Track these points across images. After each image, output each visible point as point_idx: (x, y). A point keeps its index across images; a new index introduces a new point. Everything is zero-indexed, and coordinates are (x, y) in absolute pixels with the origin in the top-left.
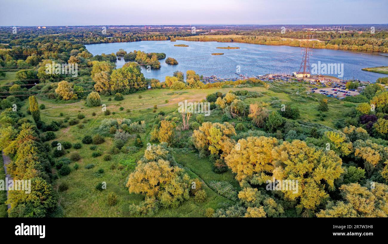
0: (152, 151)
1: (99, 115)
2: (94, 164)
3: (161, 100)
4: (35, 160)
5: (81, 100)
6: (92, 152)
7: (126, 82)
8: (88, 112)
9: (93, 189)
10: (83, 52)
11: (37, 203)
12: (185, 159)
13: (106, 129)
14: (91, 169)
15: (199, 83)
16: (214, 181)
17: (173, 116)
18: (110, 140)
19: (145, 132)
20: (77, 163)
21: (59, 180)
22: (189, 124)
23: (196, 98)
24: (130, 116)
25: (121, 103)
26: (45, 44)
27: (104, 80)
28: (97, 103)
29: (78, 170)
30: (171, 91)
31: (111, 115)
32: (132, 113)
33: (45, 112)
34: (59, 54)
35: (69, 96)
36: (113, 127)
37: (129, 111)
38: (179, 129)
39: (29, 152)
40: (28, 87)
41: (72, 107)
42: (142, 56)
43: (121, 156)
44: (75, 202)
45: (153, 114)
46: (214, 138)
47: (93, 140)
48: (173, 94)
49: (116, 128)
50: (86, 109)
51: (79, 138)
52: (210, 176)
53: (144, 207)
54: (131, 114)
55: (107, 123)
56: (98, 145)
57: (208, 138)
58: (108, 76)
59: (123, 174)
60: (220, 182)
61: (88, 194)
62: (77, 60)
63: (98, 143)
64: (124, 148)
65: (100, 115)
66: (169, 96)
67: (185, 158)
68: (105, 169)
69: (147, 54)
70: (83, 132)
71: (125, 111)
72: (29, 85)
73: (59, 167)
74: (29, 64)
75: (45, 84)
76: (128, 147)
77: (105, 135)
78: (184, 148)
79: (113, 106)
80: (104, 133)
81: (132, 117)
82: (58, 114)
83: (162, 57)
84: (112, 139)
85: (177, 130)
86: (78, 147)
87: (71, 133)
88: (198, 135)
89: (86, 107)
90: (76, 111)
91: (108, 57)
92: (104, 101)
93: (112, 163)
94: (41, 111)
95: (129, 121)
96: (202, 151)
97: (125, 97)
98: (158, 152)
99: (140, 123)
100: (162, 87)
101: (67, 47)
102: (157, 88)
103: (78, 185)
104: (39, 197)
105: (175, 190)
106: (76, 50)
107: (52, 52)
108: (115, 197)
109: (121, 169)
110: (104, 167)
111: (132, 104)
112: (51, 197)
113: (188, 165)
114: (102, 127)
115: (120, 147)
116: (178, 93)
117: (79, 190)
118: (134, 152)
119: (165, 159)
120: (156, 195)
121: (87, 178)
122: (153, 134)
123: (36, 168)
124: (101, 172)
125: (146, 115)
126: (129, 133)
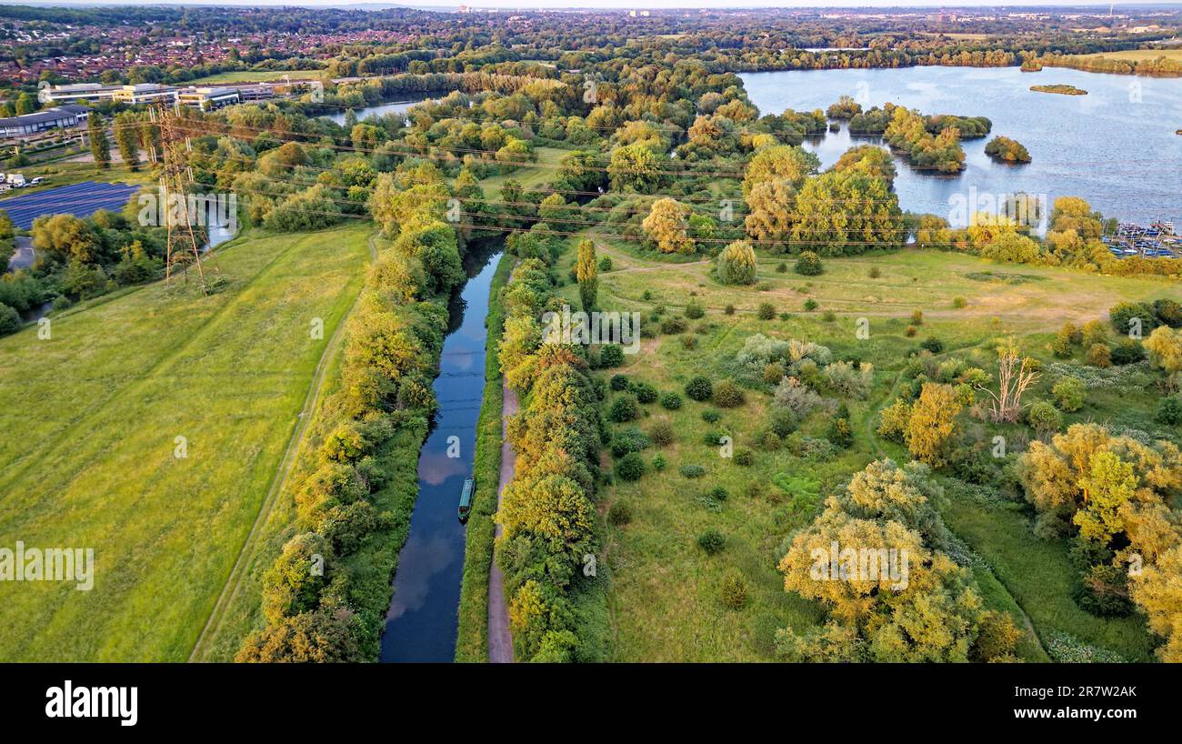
0: (876, 484)
1: (742, 313)
2: (704, 466)
3: (940, 294)
4: (569, 425)
5: (704, 257)
6: (705, 429)
7: (841, 218)
8: (715, 298)
9: (690, 542)
10: (734, 103)
11: (556, 544)
12: (979, 526)
13: (755, 365)
14: (695, 481)
15: (1098, 248)
16: (1072, 634)
17: (972, 364)
18: (761, 401)
19: (865, 399)
20: (664, 453)
21: (614, 488)
22: (1022, 404)
23: (1069, 308)
24: (832, 335)
25: (810, 285)
26: (639, 70)
27: (777, 206)
28: (743, 275)
29: (662, 474)
30: (983, 265)
31: (777, 321)
32: (838, 324)
33: (609, 282)
34: (670, 105)
35: (674, 241)
36: (777, 364)
37: (830, 318)
38: (982, 415)
39: (559, 399)
40: (582, 200)
41: (676, 277)
42: (910, 125)
43: (782, 459)
44: (642, 564)
45: (905, 343)
46: (1105, 490)
47: (715, 394)
48: (986, 276)
49: (781, 368)
50: (712, 288)
51: (680, 378)
52: (1060, 614)
53: (818, 648)
54: (836, 329)
55: (760, 347)
56: (724, 410)
57: (1082, 483)
58: (790, 195)
59: (778, 521)
60: (1090, 647)
61: (676, 553)
62: (713, 130)
63: (724, 405)
64: (795, 437)
65: (745, 316)
66: (972, 281)
67: (981, 523)
68: (730, 490)
69: (928, 117)
70: (691, 360)
71: (817, 315)
72: (583, 193)
73: (618, 454)
74: (592, 130)
75: (622, 195)
76: (808, 437)
77: (750, 384)
78: (986, 488)
79: (786, 293)
80: (748, 376)
81: (837, 339)
82: (640, 294)
83: (978, 130)
84: (767, 398)
85: (973, 414)
86: (672, 405)
87: (661, 356)
88: (1042, 460)
89: (713, 283)
90: (685, 290)
91: (801, 122)
92: (765, 269)
93: (754, 477)
94: (601, 276)
95: (825, 352)
96: (1049, 517)
97: (828, 264)
98: (892, 490)
99: (856, 366)
100: (952, 247)
101: (694, 80)
102: (936, 246)
103: (657, 517)
104: (563, 532)
105: (923, 630)
106: (717, 95)
107: (653, 98)
108: (742, 587)
109: (775, 501)
110: (730, 484)
111: (845, 295)
112: (588, 537)
113: (986, 549)
114: (744, 356)
115: (784, 431)
116: (1004, 278)
117: (655, 532)
118: (823, 459)
119: (910, 522)
120: (862, 621)
121: (681, 505)
122: (890, 414)
123: (568, 448)
124: (720, 496)
125: (880, 341)
126: (819, 392)
